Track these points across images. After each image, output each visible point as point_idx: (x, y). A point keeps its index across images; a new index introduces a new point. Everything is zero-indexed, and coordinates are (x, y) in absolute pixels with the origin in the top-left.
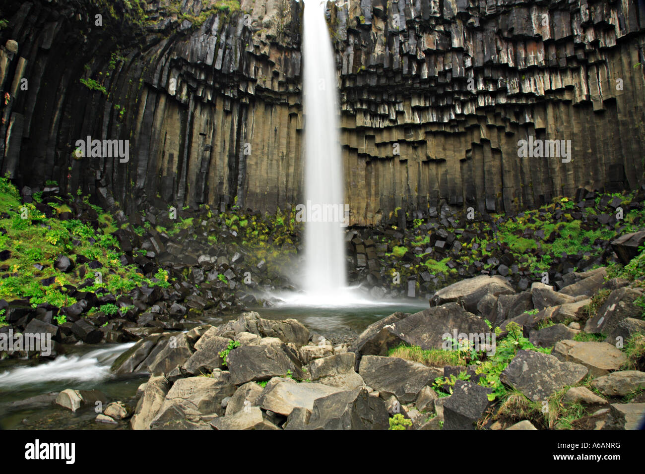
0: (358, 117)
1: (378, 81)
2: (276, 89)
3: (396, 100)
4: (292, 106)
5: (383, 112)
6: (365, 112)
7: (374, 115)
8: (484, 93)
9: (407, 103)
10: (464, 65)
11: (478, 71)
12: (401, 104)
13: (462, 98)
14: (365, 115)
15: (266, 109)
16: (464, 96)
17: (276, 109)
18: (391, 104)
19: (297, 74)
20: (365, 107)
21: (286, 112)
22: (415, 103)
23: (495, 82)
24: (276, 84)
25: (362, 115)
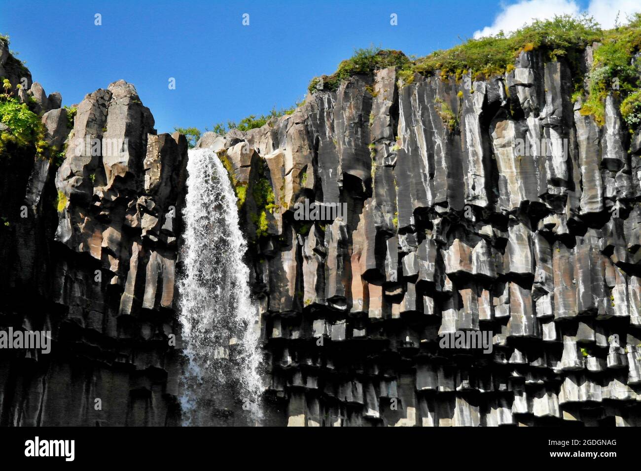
0: (293, 404)
1: (349, 331)
2: (114, 333)
3: (381, 373)
4: (142, 373)
5: (351, 399)
6: (310, 397)
7: (330, 405)
8: (579, 375)
9: (406, 380)
10: (535, 313)
11: (566, 327)
12: (394, 384)
13: (530, 381)
14: (310, 404)
15: (75, 377)
16: (535, 377)
17: (99, 378)
18: (371, 382)
19: (166, 302)
20: (312, 384)
21: (122, 385)
22: (425, 382)
23: (601, 353)
24: (113, 321)
25: (303, 402)
